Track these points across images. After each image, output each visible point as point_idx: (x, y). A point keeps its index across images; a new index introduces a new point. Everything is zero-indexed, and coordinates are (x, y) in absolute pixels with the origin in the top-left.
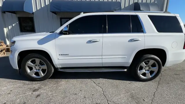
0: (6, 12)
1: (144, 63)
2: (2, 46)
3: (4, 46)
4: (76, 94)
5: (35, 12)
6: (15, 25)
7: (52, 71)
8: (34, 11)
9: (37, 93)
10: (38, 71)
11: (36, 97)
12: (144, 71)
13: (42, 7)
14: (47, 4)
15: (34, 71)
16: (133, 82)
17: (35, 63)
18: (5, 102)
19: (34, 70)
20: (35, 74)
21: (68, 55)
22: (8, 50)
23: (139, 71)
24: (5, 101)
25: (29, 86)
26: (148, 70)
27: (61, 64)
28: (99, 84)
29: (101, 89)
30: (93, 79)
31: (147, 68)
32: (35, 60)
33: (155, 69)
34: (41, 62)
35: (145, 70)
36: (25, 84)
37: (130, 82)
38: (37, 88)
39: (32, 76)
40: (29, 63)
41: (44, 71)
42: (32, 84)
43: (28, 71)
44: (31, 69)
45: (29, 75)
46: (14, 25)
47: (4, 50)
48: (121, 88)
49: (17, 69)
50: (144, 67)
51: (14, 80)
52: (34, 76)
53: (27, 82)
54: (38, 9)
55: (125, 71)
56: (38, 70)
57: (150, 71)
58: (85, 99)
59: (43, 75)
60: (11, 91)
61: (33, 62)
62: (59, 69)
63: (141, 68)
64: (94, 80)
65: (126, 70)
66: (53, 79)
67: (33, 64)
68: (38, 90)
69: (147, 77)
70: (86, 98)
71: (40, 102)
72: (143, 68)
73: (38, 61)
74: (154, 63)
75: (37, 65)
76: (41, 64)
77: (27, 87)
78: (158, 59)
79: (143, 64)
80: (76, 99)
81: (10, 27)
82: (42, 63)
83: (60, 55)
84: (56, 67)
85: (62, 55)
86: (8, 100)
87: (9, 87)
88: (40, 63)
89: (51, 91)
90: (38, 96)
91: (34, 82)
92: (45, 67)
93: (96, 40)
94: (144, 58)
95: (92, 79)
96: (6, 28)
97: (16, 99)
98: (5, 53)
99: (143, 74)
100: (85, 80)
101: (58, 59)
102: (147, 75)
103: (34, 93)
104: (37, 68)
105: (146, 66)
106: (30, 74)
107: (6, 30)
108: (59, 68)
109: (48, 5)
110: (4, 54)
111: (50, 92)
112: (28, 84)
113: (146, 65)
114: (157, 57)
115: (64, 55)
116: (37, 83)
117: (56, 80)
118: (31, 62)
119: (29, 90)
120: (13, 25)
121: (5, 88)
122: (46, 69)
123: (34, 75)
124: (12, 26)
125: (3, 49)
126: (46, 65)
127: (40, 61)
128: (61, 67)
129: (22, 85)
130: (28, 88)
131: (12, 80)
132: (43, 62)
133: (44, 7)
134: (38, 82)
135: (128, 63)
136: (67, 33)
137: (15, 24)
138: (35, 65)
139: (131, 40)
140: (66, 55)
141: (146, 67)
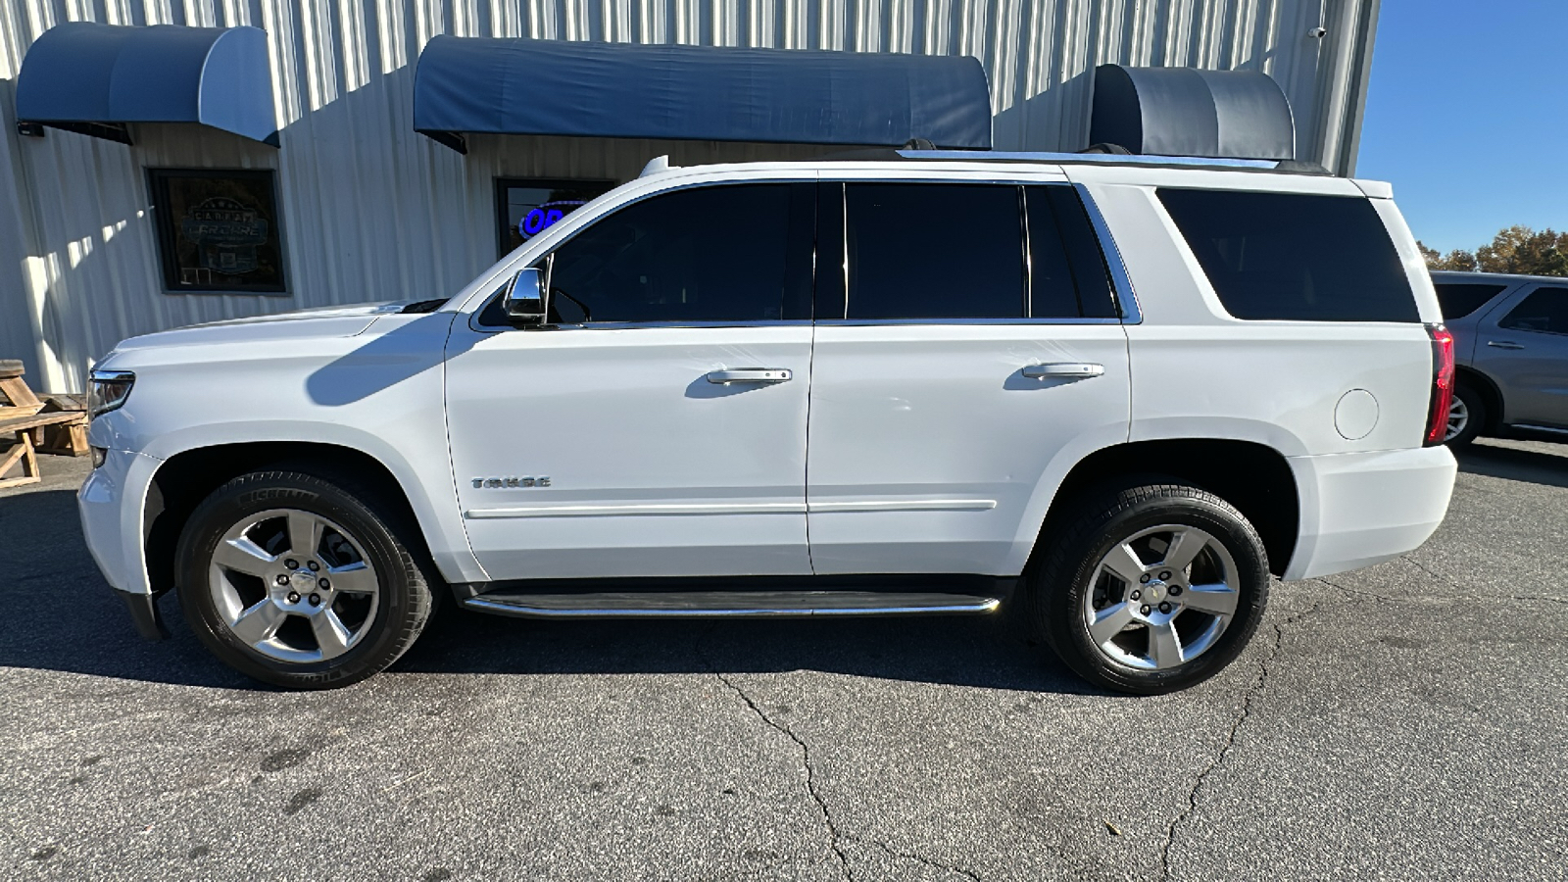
0: (48, 129)
1: (1128, 549)
2: (10, 404)
3: (28, 409)
4: (596, 786)
5: (289, 127)
6: (117, 235)
7: (414, 608)
8: (281, 125)
9: (294, 778)
10: (303, 608)
11: (291, 810)
12: (1132, 611)
13: (352, 87)
14: (387, 69)
15: (278, 611)
16: (1052, 696)
17: (285, 545)
18: (50, 840)
19: (276, 602)
20: (281, 635)
21: (543, 482)
22: (56, 441)
23: (1092, 616)
24: (47, 834)
25: (235, 726)
26: (1165, 608)
27: (489, 558)
28: (785, 710)
29: (797, 752)
30: (741, 676)
31: (1159, 592)
32: (281, 524)
33: (1220, 600)
34: (332, 540)
35: (1139, 603)
36: (198, 712)
37: (1023, 697)
38: (293, 740)
39: (257, 646)
40: (239, 542)
41: (351, 609)
42: (261, 710)
43: (232, 607)
44: (250, 589)
45: (234, 636)
46: (108, 232)
47: (21, 441)
48: (951, 745)
49: (142, 597)
50: (1132, 578)
51: (115, 684)
52: (273, 644)
53: (218, 697)
54: (316, 106)
55: (984, 614)
56: (304, 601)
57: (1176, 612)
58: (668, 824)
59: (343, 639)
60: (93, 761)
61: (272, 536)
62: (470, 597)
63: (1112, 591)
64: (751, 682)
65: (993, 605)
66: (424, 676)
67: (267, 557)
68: (305, 753)
69: (1156, 658)
70: (672, 812)
71: (322, 847)
72: (1129, 591)
73: (305, 529)
74: (1207, 547)
75: (303, 566)
76: (334, 552)
77: (216, 733)
78: (1237, 517)
79: (1126, 557)
80: (596, 825)
81: (74, 248)
82: (342, 548)
83: (478, 483)
84: (451, 578)
85: (496, 483)
86: (73, 830)
87: (74, 733)
88: (324, 549)
89: (407, 764)
90: (306, 797)
91: (272, 699)
92: (362, 578)
93: (762, 375)
94: (1131, 513)
95: (730, 677)
96: (41, 253)
97: (135, 825)
98: (33, 466)
99: (1122, 633)
100: (678, 680)
101: (468, 515)
102: (1157, 641)
103: (275, 777)
104: (301, 582)
105: (1148, 574)
106: (245, 636)
107: (40, 273)
108: (478, 585)
109: (399, 72)
110: (28, 474)
111: (398, 770)
112: (226, 712)
113: (1144, 568)
114: (1230, 501)
115: (514, 483)
116: (297, 705)
117: (447, 679)
118: (250, 535)
119: (233, 759)
120: (101, 234)
121: (43, 739)
122: (369, 597)
123: (273, 641)
124: (98, 238)
125: (19, 433)
126: (370, 566)
127: (321, 528)
128: (487, 577)
129: (173, 718)
130: (228, 743)
131: (98, 680)
132: (345, 540)
133: (362, 90)
134: (308, 695)
135: (1005, 548)
136: (539, 320)
137: (120, 225)
138: (287, 562)
139: (1027, 378)
140: (529, 482)
141: (1145, 579)
